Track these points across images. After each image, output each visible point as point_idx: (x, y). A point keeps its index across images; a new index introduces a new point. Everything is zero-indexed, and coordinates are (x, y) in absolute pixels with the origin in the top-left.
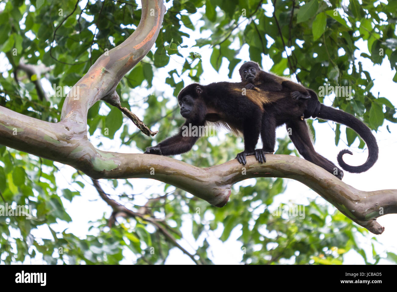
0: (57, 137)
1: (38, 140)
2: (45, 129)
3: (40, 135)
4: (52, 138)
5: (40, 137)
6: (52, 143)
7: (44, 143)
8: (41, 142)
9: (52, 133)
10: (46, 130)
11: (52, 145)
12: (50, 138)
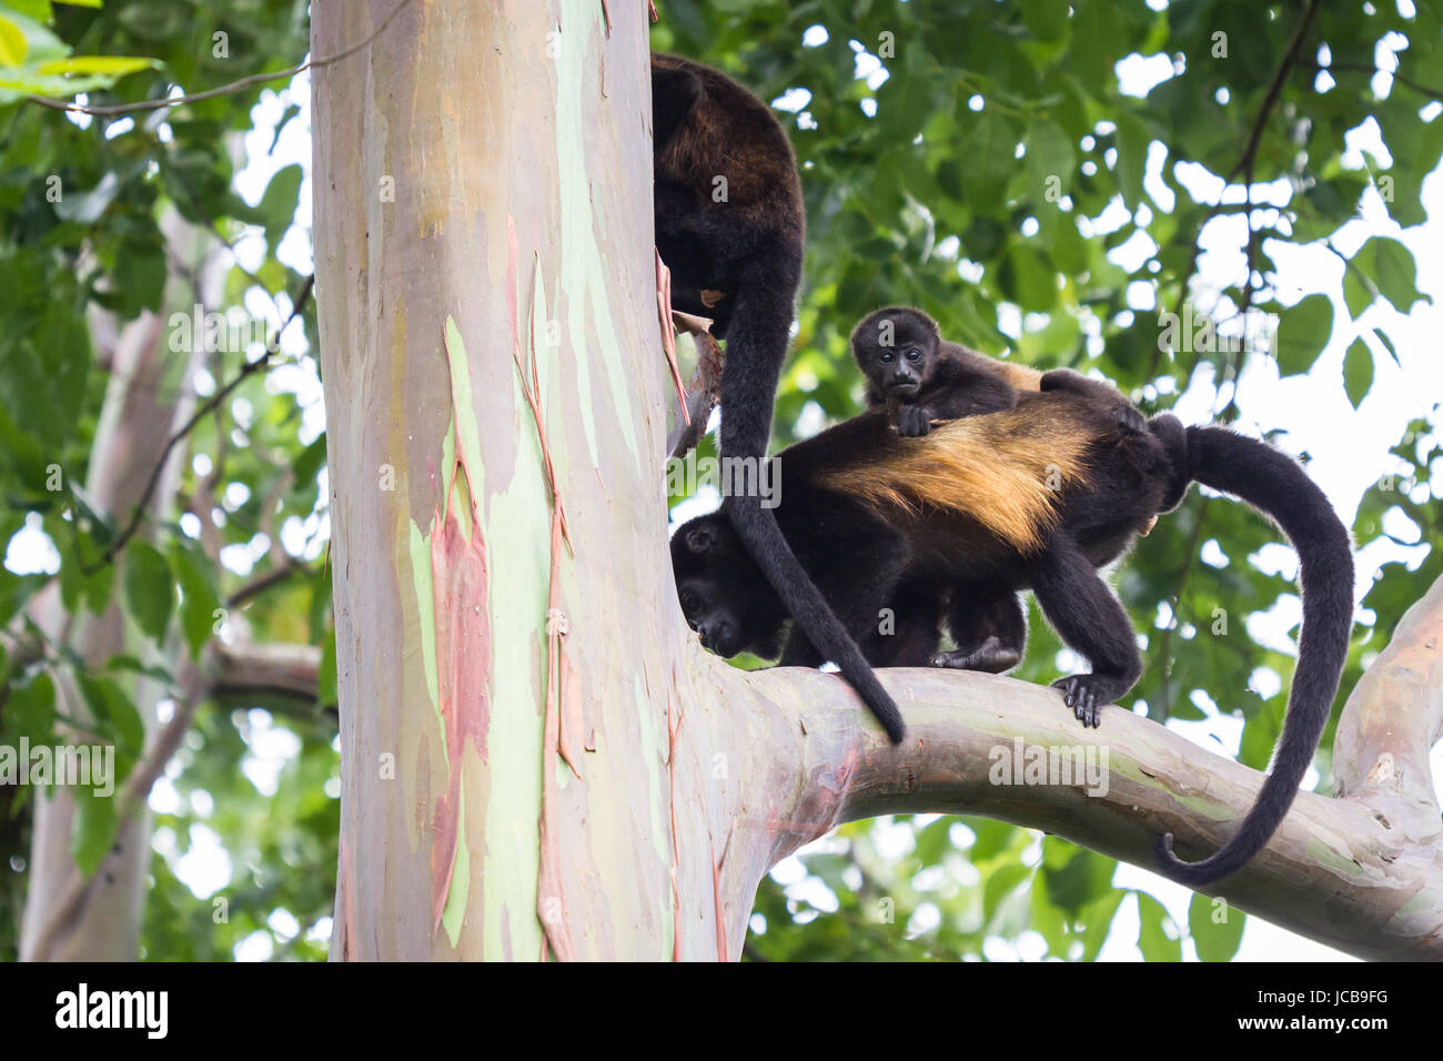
0: (1350, 849)
1: (1287, 855)
2: (1308, 816)
3: (1292, 837)
4: (1334, 851)
5: (1296, 843)
6: (1334, 869)
7: (1306, 869)
8: (1298, 865)
9: (1333, 830)
10: (1312, 818)
11: (1333, 876)
12: (1330, 852)
